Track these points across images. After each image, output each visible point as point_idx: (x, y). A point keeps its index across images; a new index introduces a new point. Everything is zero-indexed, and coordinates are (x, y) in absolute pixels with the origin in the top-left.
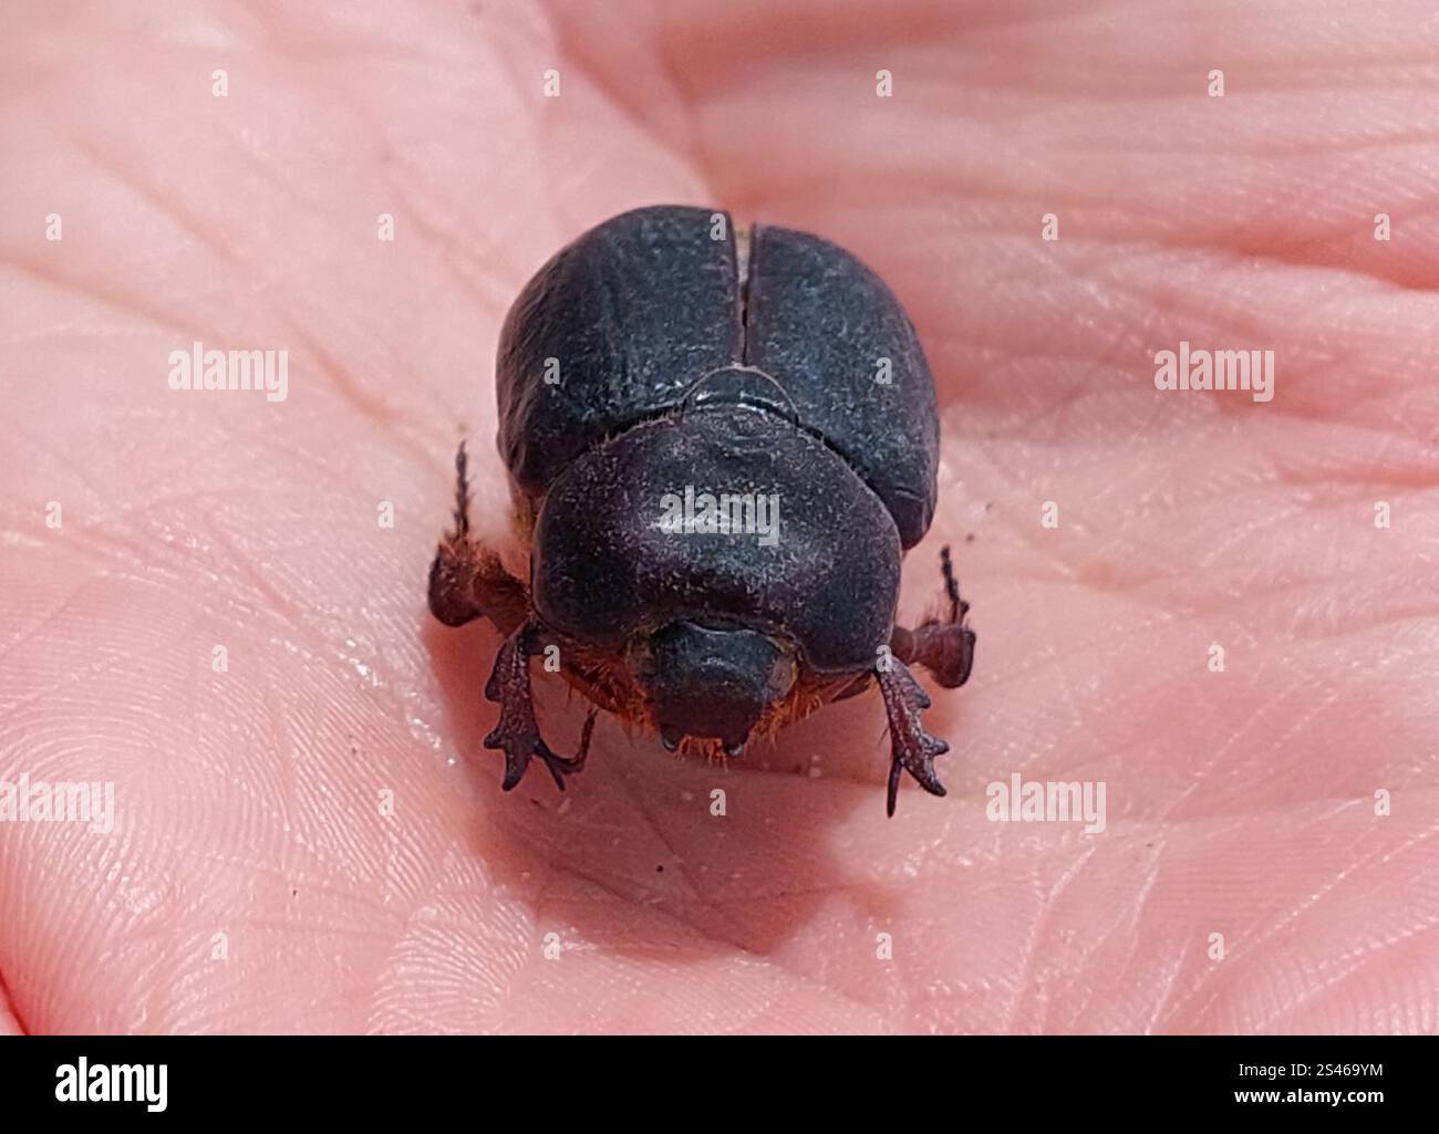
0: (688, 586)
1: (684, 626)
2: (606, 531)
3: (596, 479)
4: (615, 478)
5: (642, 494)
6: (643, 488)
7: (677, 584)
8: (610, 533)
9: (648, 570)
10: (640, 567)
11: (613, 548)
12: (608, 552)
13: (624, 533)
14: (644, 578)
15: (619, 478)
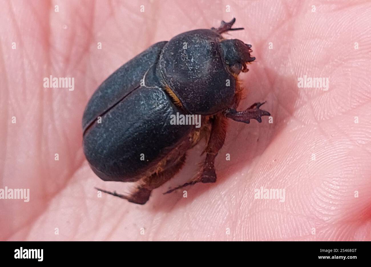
0: (216, 56)
1: (226, 58)
2: (207, 83)
3: (192, 93)
4: (191, 86)
5: (194, 78)
6: (192, 78)
7: (216, 60)
8: (207, 82)
9: (214, 69)
10: (214, 71)
11: (211, 80)
12: (212, 81)
13: (206, 78)
14: (217, 69)
15: (191, 85)
